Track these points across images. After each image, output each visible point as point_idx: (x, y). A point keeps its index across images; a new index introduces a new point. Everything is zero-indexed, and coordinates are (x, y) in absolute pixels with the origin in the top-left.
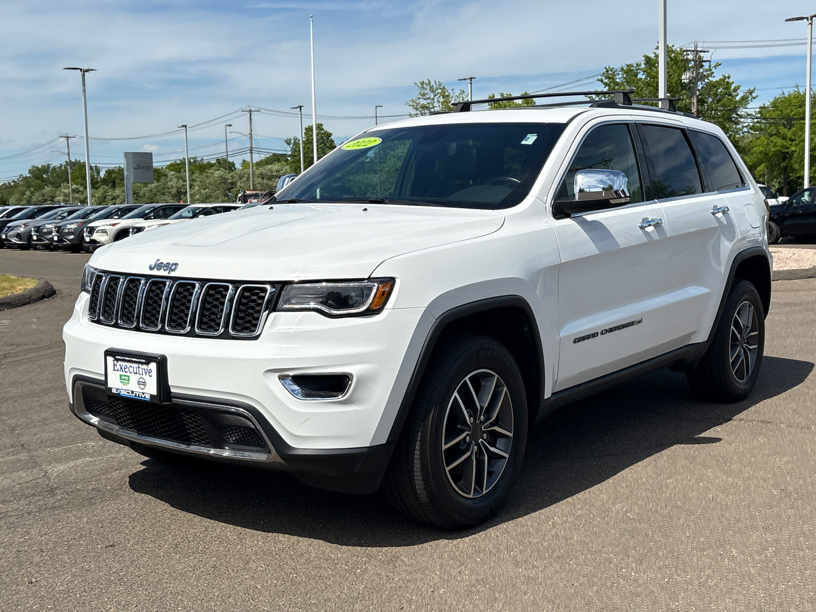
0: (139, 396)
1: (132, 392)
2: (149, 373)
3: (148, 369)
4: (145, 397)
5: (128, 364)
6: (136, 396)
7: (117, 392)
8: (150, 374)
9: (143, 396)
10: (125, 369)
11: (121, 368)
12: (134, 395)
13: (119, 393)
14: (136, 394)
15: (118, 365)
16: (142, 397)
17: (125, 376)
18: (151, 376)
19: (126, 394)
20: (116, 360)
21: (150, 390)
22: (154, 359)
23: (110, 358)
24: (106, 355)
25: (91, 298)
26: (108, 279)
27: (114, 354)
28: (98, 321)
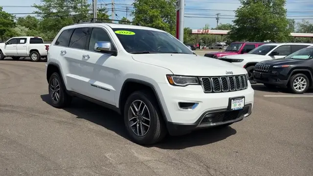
1: (238, 108)
3: (242, 100)
7: (234, 109)
10: (236, 102)
15: (234, 102)
16: (240, 108)
17: (235, 104)
18: (242, 102)
20: (234, 100)
21: (242, 106)
22: (244, 97)
23: (232, 100)
24: (230, 100)
25: (203, 86)
26: (212, 79)
27: (234, 99)
28: (213, 92)
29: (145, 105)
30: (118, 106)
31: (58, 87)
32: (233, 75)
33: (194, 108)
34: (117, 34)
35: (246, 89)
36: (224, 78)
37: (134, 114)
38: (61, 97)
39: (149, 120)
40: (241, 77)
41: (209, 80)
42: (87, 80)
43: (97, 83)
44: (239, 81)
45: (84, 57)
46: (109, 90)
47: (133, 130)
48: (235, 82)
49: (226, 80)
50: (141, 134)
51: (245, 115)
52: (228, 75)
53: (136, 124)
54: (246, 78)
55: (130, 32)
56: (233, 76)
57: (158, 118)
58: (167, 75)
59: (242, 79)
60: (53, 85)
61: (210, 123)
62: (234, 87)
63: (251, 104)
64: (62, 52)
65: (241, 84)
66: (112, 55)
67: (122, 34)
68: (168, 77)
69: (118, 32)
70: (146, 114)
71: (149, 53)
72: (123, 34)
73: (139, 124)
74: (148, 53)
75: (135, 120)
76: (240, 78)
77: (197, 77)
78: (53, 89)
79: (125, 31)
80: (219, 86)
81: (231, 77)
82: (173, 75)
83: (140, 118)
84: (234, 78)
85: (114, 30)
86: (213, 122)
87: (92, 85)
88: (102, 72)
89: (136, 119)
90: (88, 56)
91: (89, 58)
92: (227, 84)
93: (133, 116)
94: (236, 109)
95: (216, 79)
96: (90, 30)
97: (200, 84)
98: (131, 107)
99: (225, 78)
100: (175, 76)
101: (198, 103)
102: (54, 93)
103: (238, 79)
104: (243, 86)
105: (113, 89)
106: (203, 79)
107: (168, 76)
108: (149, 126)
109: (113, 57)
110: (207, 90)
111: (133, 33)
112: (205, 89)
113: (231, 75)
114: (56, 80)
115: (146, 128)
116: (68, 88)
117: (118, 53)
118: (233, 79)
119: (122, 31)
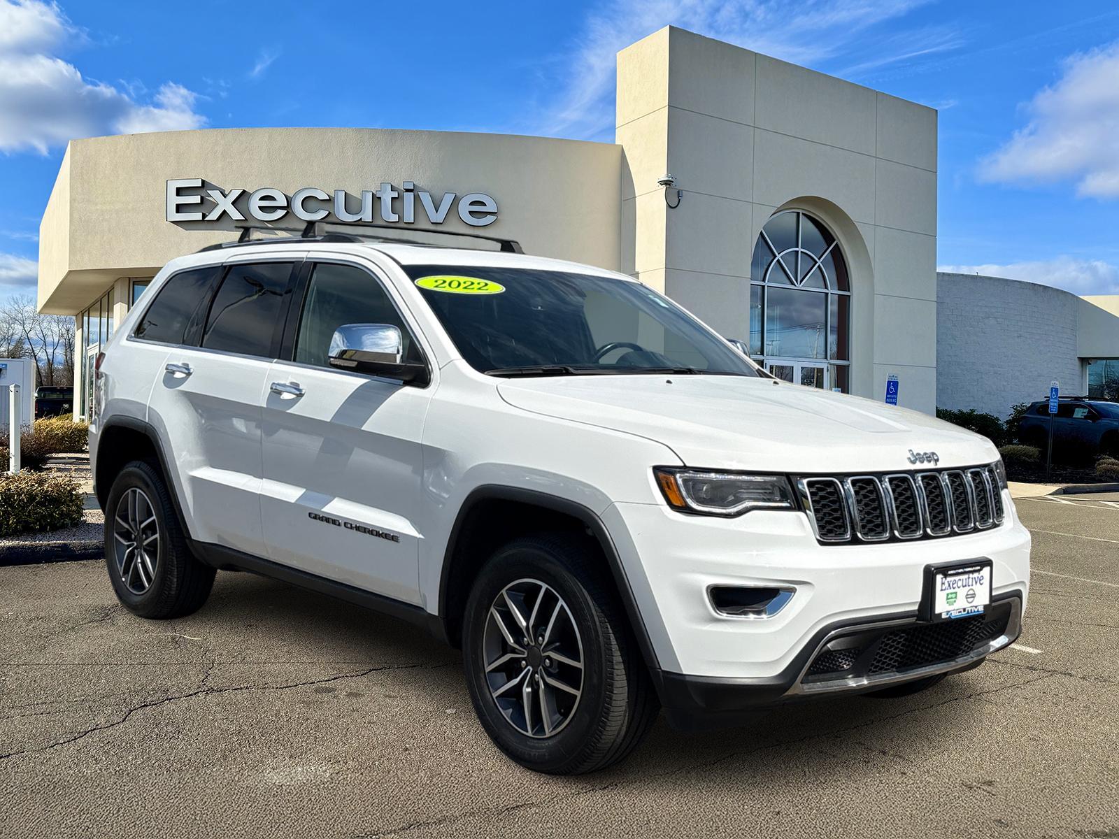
0: (971, 612)
1: (964, 610)
2: (980, 580)
3: (980, 576)
4: (978, 611)
5: (957, 578)
6: (968, 613)
7: (948, 616)
8: (981, 582)
9: (976, 610)
10: (953, 584)
11: (949, 585)
12: (966, 612)
13: (950, 617)
14: (968, 611)
15: (946, 582)
16: (974, 612)
17: (952, 593)
18: (981, 584)
19: (958, 614)
20: (946, 576)
21: (982, 600)
22: (987, 563)
23: (939, 577)
24: (930, 574)
25: (811, 514)
26: (849, 485)
27: (945, 570)
28: (855, 541)
29: (561, 602)
30: (433, 608)
31: (151, 527)
32: (940, 465)
33: (774, 611)
34: (426, 293)
35: (995, 526)
36: (901, 481)
37: (511, 640)
38: (164, 572)
39: (580, 665)
40: (976, 475)
41: (837, 492)
42: (290, 493)
43: (339, 507)
44: (965, 492)
45: (276, 391)
46: (391, 537)
47: (507, 714)
48: (949, 499)
49: (910, 488)
50: (542, 730)
51: (997, 643)
52: (918, 466)
53: (520, 686)
54: (994, 480)
55: (483, 281)
56: (940, 471)
57: (618, 657)
58: (657, 469)
59: (979, 483)
60: (125, 519)
61: (842, 675)
62: (944, 520)
63: (1018, 594)
64: (170, 371)
65: (975, 508)
66: (407, 383)
67: (447, 290)
68: (661, 475)
69: (428, 282)
70: (564, 639)
71: (568, 373)
72: (453, 290)
73: (534, 684)
74: (566, 373)
75: (511, 669)
76: (968, 477)
77: (788, 476)
78: (127, 535)
79: (462, 279)
80: (882, 515)
81: (931, 478)
82: (685, 468)
83: (535, 660)
84: (945, 479)
85: (414, 272)
86: (858, 674)
87: (316, 517)
88: (361, 457)
89: (518, 660)
90: (295, 386)
91: (300, 395)
92: (914, 505)
93: (505, 648)
94: (955, 615)
95: (866, 483)
96: (302, 272)
97: (799, 506)
98: (493, 610)
99: (904, 480)
100: (690, 475)
101: (793, 591)
102: (132, 555)
103: (962, 484)
104: (984, 516)
105: (413, 532)
106: (810, 484)
107: (663, 474)
108: (578, 693)
109: (409, 390)
110: (830, 531)
111: (495, 288)
112: (821, 527)
113: (931, 465)
114: (141, 494)
115: (562, 703)
116: (200, 532)
117: (436, 376)
118: (938, 487)
119: (448, 278)
